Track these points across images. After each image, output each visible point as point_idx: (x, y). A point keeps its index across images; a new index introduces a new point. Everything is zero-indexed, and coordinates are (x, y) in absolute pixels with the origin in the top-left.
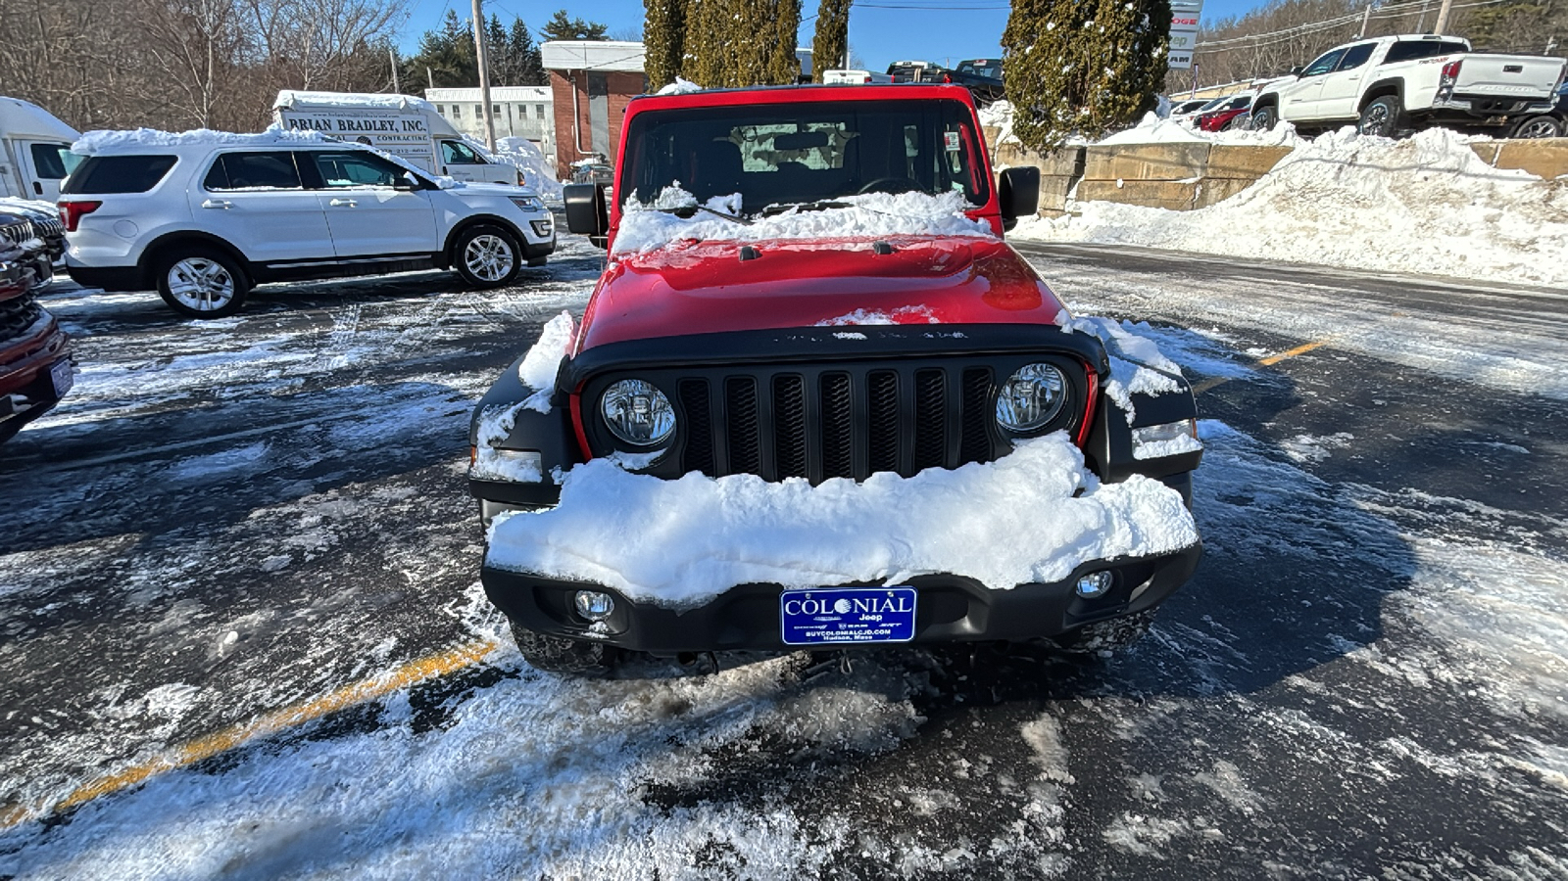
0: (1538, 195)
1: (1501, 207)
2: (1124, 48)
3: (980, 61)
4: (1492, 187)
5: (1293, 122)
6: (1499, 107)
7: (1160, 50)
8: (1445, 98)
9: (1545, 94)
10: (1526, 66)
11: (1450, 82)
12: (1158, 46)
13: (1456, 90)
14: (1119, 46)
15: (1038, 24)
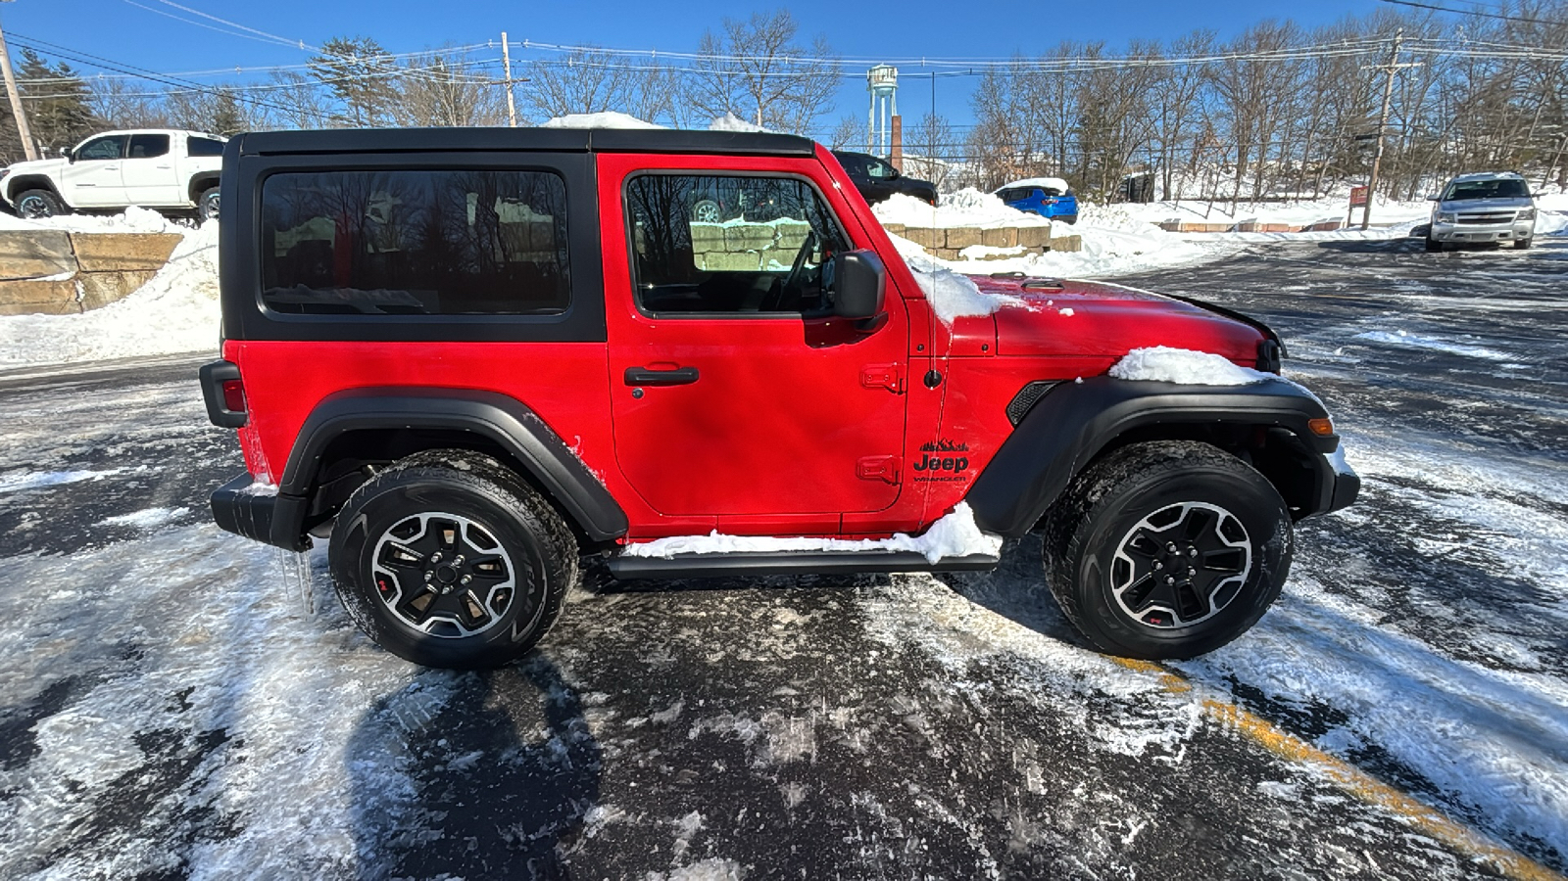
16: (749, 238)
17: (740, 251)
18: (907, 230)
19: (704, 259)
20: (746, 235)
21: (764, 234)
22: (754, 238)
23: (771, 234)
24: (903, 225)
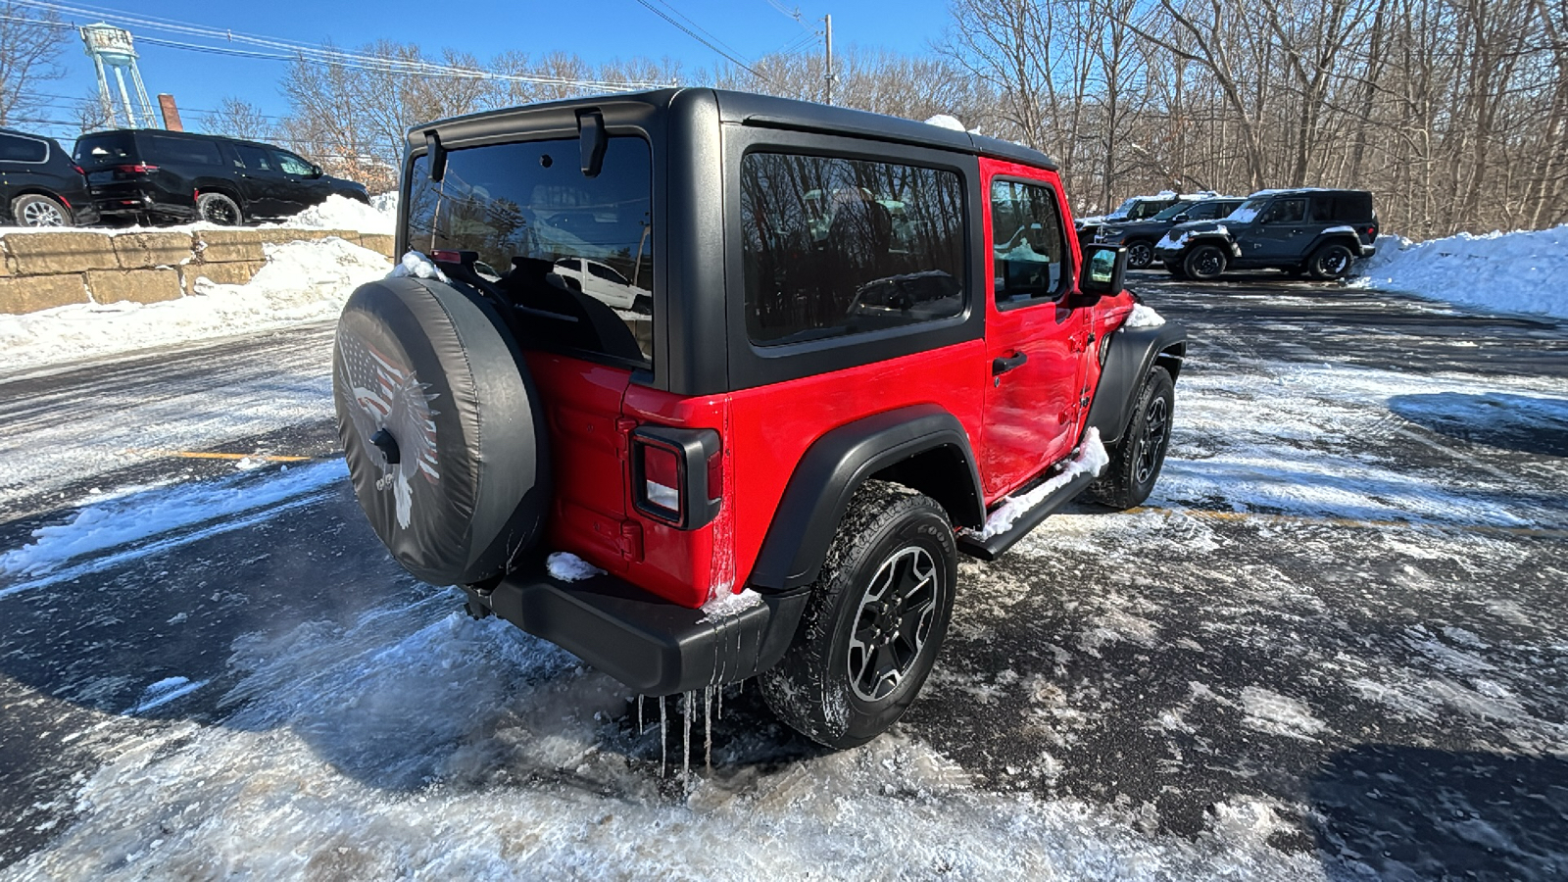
16: (155, 250)
17: (146, 268)
18: (361, 237)
19: (86, 282)
20: (149, 245)
21: (176, 243)
22: (164, 249)
23: (188, 243)
24: (356, 232)
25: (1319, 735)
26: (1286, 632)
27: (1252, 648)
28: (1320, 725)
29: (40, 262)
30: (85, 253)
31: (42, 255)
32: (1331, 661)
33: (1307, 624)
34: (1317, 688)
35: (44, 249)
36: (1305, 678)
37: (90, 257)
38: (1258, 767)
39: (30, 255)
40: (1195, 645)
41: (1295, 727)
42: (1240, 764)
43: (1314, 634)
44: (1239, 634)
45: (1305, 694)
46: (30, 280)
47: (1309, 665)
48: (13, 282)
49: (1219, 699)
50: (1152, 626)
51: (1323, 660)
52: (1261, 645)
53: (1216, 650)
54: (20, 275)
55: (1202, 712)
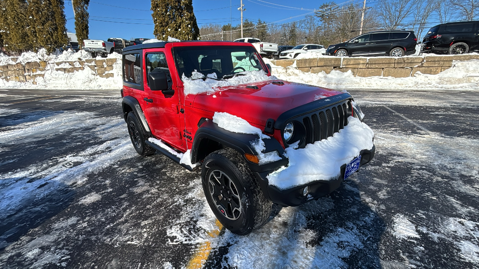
0: (284, 71)
1: (279, 74)
2: (190, 37)
3: (142, 39)
4: (277, 70)
5: (235, 57)
6: (270, 54)
7: (199, 38)
8: (262, 51)
9: (276, 51)
10: (272, 45)
11: (262, 48)
12: (198, 37)
13: (263, 50)
14: (189, 36)
15: (165, 29)
17: (402, 68)
19: (383, 71)
23: (421, 61)
25: (78, 201)
26: (106, 219)
27: (110, 207)
28: (80, 203)
29: (374, 65)
30: (387, 63)
31: (375, 64)
32: (87, 221)
33: (104, 228)
34: (86, 210)
35: (376, 62)
36: (91, 210)
37: (387, 65)
38: (86, 188)
39: (372, 64)
40: (122, 197)
41: (85, 198)
42: (89, 186)
43: (99, 225)
44: (117, 208)
45: (88, 207)
46: (370, 69)
47: (92, 215)
48: (366, 70)
49: (104, 192)
50: (137, 192)
51: (90, 219)
52: (109, 210)
53: (117, 199)
54: (368, 68)
55: (105, 187)
